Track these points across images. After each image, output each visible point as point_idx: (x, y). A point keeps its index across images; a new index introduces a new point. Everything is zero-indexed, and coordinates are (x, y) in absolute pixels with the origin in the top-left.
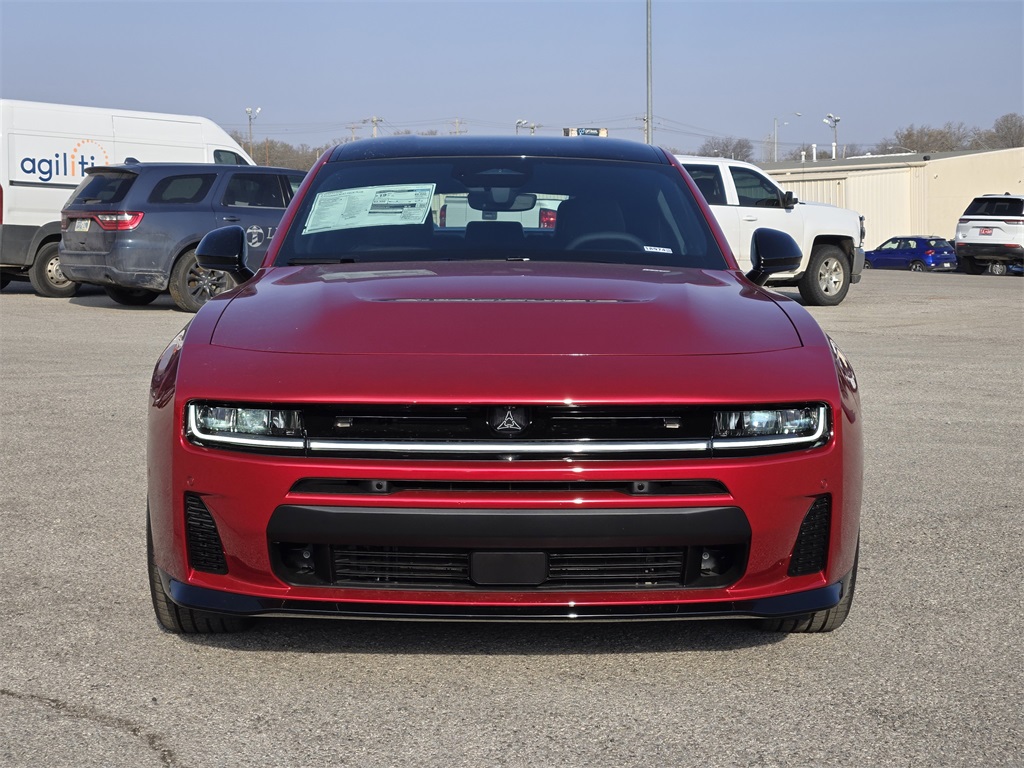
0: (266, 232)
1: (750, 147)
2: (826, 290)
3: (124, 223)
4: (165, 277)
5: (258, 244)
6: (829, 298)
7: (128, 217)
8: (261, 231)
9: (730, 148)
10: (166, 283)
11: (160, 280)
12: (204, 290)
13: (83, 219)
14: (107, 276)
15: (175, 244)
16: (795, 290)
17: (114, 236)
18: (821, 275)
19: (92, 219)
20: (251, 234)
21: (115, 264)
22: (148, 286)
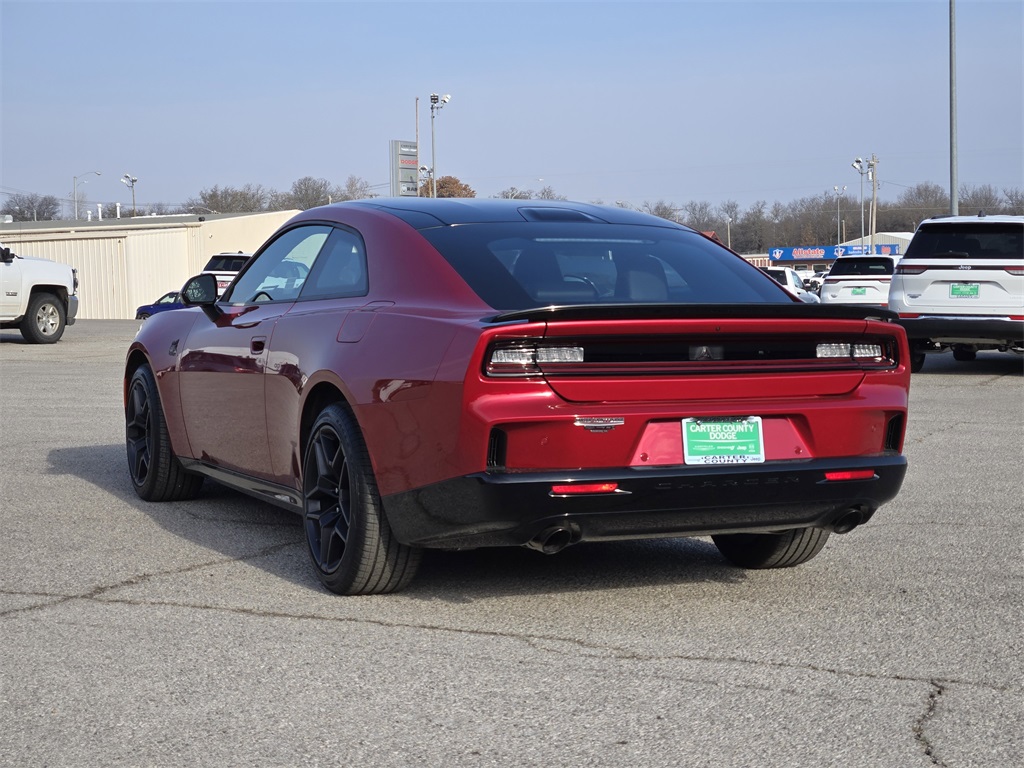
1: (56, 205)
2: (44, 331)
6: (46, 337)
9: (36, 204)
16: (17, 332)
18: (39, 318)
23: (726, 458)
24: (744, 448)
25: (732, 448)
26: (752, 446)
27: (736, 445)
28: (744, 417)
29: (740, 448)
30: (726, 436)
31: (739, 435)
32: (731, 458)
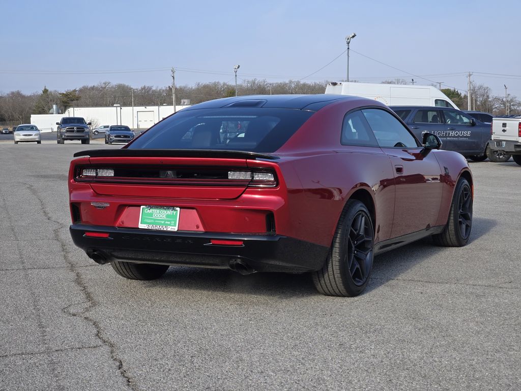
23: (158, 227)
24: (169, 223)
25: (163, 222)
26: (173, 222)
27: (165, 221)
28: (172, 207)
29: (167, 222)
30: (161, 216)
31: (168, 216)
32: (161, 227)
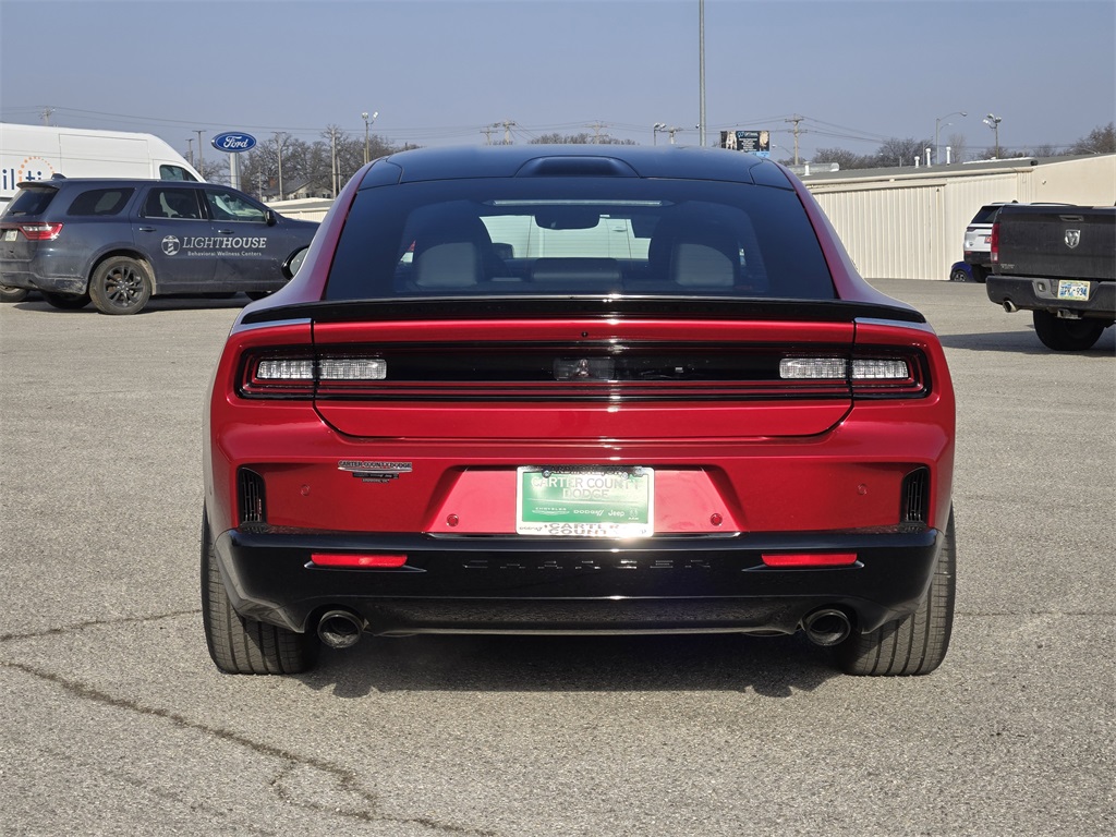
0: (182, 241)
3: (47, 234)
4: (84, 282)
5: (174, 253)
7: (49, 228)
8: (177, 240)
10: (84, 288)
11: (79, 285)
12: (121, 295)
13: (12, 230)
14: (31, 281)
15: (93, 252)
17: (37, 245)
19: (19, 230)
20: (167, 243)
21: (37, 271)
22: (68, 290)
28: (625, 467)
32: (595, 528)
